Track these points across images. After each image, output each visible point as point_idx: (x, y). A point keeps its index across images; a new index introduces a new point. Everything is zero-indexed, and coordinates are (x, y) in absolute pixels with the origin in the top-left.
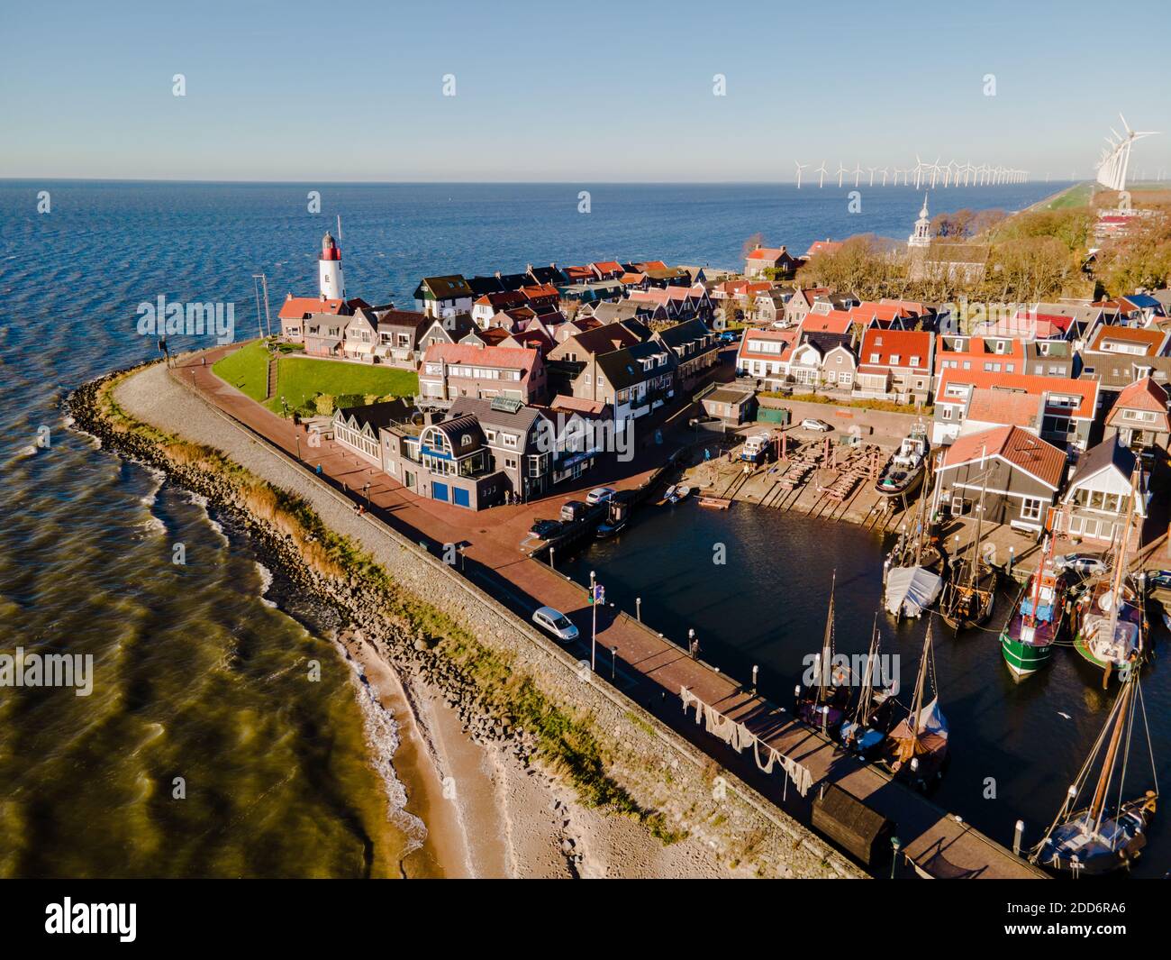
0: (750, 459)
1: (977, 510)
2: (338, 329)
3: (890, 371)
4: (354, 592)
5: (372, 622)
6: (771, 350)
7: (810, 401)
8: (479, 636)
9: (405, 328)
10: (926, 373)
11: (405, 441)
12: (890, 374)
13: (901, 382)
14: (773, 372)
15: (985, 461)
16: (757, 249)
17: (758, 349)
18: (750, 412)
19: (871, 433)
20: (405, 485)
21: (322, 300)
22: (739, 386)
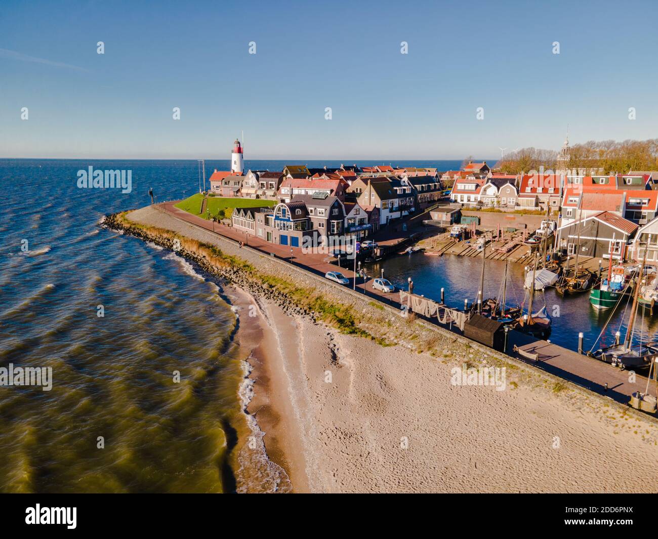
0: (455, 236)
1: (583, 250)
2: (239, 182)
3: (537, 196)
4: (234, 273)
5: (242, 281)
6: (470, 188)
7: (491, 212)
8: (297, 284)
9: (273, 179)
10: (558, 196)
11: (267, 217)
12: (537, 198)
13: (544, 203)
14: (471, 200)
15: (586, 221)
16: (470, 164)
17: (463, 188)
18: (457, 218)
19: (526, 227)
20: (266, 240)
21: (232, 172)
22: (452, 206)
